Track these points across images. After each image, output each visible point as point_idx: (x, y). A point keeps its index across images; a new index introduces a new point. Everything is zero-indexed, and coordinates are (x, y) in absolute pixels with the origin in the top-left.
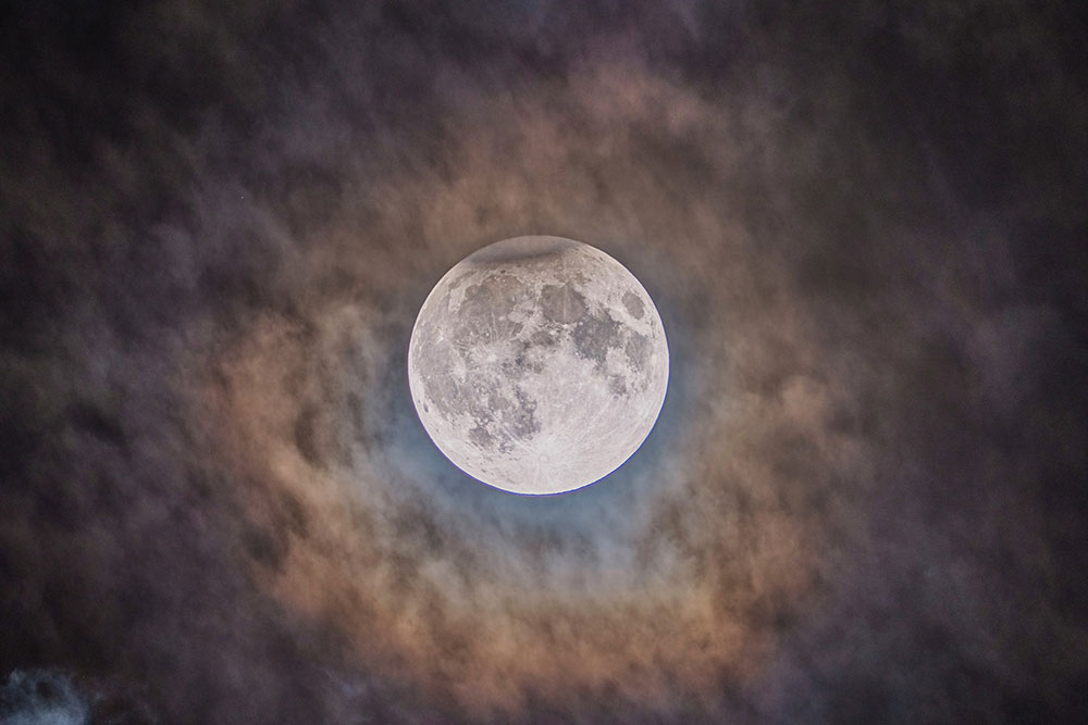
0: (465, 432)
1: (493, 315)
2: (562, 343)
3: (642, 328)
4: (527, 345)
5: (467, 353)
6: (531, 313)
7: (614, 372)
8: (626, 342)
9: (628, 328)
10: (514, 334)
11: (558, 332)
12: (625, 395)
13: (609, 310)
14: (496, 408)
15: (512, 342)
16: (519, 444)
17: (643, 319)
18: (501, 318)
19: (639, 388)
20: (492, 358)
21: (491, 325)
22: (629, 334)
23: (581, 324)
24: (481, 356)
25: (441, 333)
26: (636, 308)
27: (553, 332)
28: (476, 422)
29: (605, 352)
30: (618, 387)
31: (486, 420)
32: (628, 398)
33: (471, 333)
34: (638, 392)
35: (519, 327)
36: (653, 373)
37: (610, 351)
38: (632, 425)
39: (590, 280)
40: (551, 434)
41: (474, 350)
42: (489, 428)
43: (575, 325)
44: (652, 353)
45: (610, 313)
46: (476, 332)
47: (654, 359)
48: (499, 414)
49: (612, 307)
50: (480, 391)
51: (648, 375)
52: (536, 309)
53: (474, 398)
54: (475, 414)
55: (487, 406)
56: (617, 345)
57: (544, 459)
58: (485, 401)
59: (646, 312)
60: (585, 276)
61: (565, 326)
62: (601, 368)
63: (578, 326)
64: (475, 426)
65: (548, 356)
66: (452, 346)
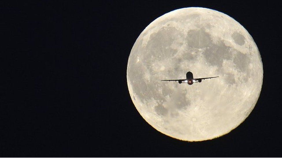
0: (153, 108)
1: (162, 47)
2: (198, 58)
3: (244, 50)
4: (180, 60)
5: (150, 67)
6: (182, 44)
7: (227, 72)
8: (234, 57)
9: (235, 50)
10: (173, 55)
11: (196, 52)
12: (234, 85)
13: (224, 41)
14: (167, 94)
15: (172, 59)
16: (180, 112)
17: (244, 45)
18: (167, 48)
19: (243, 80)
20: (163, 68)
21: (162, 51)
22: (235, 53)
23: (208, 48)
24: (157, 68)
25: (138, 58)
26: (240, 40)
27: (193, 53)
28: (157, 102)
29: (222, 62)
30: (230, 80)
31: (162, 101)
32: (237, 86)
33: (152, 57)
34: (242, 83)
35: (175, 51)
36: (251, 73)
37: (225, 62)
38: (241, 100)
39: (214, 26)
40: (196, 106)
41: (154, 64)
42: (165, 105)
43: (205, 49)
44: (249, 62)
45: (224, 42)
46: (154, 56)
47: (251, 66)
48: (168, 97)
49: (225, 39)
50: (158, 86)
51: (248, 74)
52: (184, 42)
53: (155, 90)
54: (156, 98)
55: (162, 93)
56: (228, 58)
57: (194, 120)
58: (160, 91)
59: (246, 42)
60: (212, 25)
61: (200, 50)
62: (220, 70)
63: (207, 49)
64: (157, 105)
65: (191, 65)
66: (143, 64)
